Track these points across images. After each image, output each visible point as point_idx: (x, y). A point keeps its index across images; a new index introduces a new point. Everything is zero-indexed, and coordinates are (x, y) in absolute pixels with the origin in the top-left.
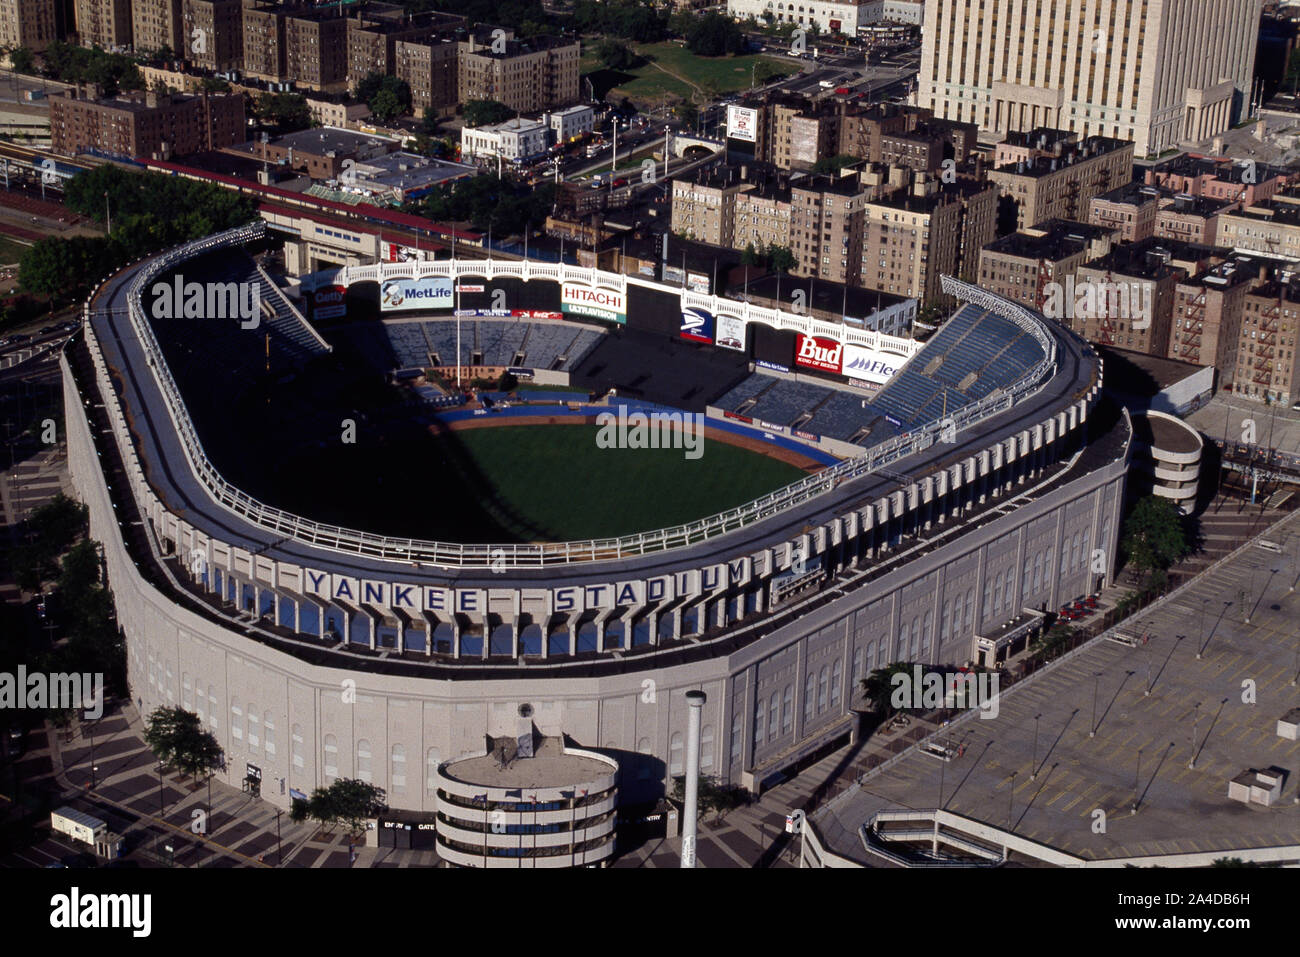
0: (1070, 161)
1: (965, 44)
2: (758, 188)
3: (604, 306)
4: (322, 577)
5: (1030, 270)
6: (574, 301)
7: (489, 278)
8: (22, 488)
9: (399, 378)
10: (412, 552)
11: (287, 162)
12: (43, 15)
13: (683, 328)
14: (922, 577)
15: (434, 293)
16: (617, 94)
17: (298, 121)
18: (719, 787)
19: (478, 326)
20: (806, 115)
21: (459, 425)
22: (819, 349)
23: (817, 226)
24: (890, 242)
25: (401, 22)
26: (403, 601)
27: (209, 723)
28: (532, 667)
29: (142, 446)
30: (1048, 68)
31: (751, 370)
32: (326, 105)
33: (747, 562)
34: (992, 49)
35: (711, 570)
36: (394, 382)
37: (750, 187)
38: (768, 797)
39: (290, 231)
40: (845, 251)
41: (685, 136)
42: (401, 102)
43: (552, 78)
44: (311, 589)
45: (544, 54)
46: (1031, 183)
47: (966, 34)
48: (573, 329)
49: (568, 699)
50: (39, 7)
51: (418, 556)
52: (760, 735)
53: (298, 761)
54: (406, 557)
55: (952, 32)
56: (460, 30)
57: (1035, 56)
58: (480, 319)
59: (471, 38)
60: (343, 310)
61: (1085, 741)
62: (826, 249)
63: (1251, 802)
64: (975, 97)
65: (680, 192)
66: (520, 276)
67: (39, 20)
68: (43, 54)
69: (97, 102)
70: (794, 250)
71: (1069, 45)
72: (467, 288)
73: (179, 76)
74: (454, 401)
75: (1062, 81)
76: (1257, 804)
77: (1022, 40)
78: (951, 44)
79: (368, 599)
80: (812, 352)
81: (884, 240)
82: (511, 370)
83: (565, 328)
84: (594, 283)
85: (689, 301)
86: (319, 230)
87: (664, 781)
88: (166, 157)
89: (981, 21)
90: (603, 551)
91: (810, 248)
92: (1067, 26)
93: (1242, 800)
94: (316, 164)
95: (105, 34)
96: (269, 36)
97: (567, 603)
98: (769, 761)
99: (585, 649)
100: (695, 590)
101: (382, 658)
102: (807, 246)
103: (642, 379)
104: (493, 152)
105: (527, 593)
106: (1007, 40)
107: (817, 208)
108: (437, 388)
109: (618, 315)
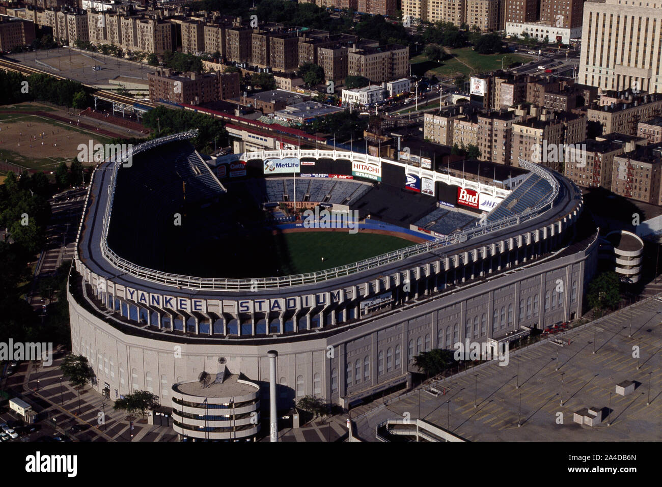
0: (636, 104)
1: (602, 46)
2: (466, 117)
3: (371, 173)
4: (134, 291)
5: (590, 158)
6: (358, 170)
7: (317, 159)
8: (68, 254)
9: (266, 207)
10: (179, 281)
11: (251, 106)
12: (165, 38)
13: (407, 184)
14: (451, 305)
15: (290, 165)
16: (430, 73)
17: (269, 87)
18: (325, 405)
19: (312, 182)
20: (509, 83)
21: (288, 231)
22: (468, 195)
23: (490, 135)
24: (524, 143)
25: (324, 38)
26: (168, 304)
27: (91, 362)
28: (231, 340)
29: (85, 231)
30: (644, 58)
31: (437, 206)
32: (283, 79)
33: (341, 292)
34: (616, 48)
35: (321, 295)
36: (264, 209)
37: (463, 116)
38: (353, 411)
39: (238, 136)
40: (504, 148)
41: (457, 94)
42: (318, 77)
43: (393, 64)
44: (129, 297)
45: (388, 53)
46: (609, 115)
47: (603, 41)
48: (357, 184)
49: (242, 356)
50: (163, 35)
51: (181, 283)
52: (350, 380)
53: (122, 381)
54: (176, 283)
55: (596, 40)
56: (350, 42)
57: (637, 51)
58: (314, 178)
59: (354, 46)
60: (245, 173)
61: (513, 391)
62: (495, 146)
63: (584, 424)
64: (607, 73)
65: (428, 119)
66: (332, 158)
67: (163, 40)
68: (162, 57)
69: (169, 77)
70: (480, 147)
71: (655, 46)
72: (306, 163)
73: (219, 65)
74: (289, 220)
75: (651, 64)
76: (587, 425)
77: (631, 43)
78: (595, 46)
79: (153, 303)
80: (465, 197)
81: (521, 142)
82: (322, 204)
83: (354, 183)
84: (367, 161)
85: (409, 170)
86: (250, 136)
87: (294, 400)
88: (198, 103)
89: (610, 34)
90: (270, 284)
91: (487, 146)
92: (653, 36)
93: (579, 423)
94: (266, 106)
95: (193, 47)
96: (262, 46)
97: (246, 309)
98: (356, 393)
99: (259, 332)
100: (312, 305)
101: (163, 333)
102: (485, 145)
103: (384, 209)
104: (355, 101)
105: (226, 302)
106: (624, 44)
107: (490, 126)
108: (284, 213)
109: (378, 177)
